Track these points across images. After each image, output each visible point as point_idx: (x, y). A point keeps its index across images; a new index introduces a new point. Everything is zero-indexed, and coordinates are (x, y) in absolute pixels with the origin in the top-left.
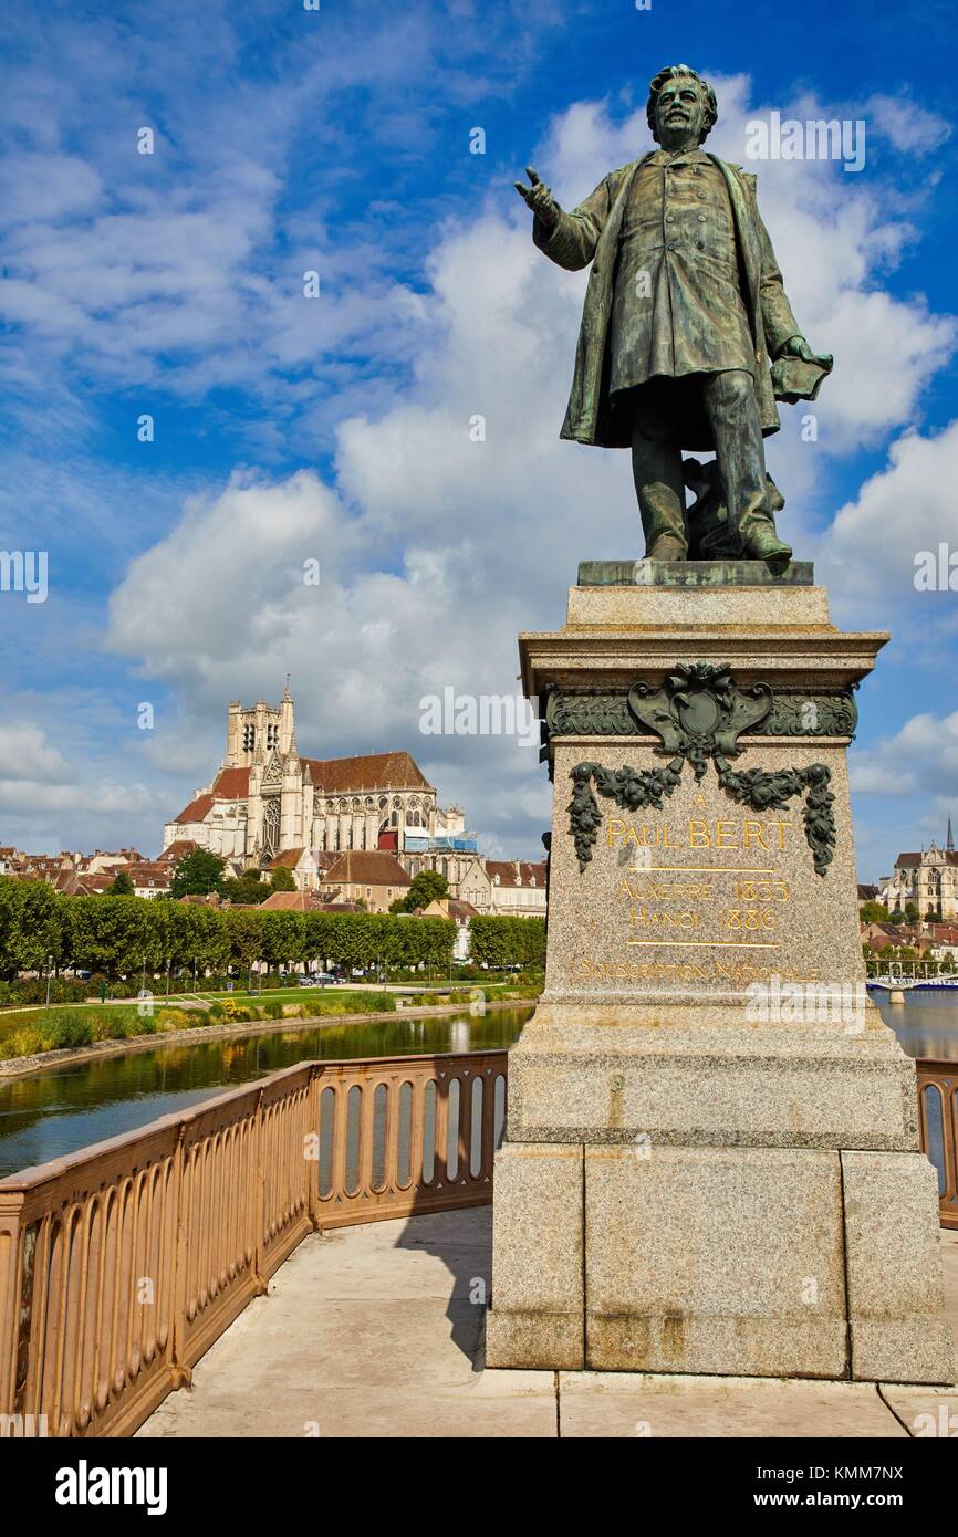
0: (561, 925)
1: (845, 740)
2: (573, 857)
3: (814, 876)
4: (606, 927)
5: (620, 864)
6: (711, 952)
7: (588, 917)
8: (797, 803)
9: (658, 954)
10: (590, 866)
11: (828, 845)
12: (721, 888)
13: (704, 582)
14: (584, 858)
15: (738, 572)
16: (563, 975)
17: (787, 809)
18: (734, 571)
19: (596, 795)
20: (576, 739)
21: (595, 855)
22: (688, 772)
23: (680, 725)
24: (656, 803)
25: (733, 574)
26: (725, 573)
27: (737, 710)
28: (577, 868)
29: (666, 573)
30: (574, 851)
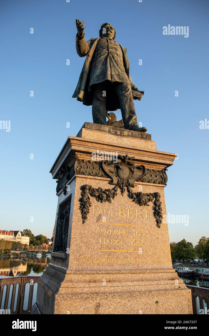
0: (76, 243)
1: (164, 185)
2: (81, 218)
3: (157, 228)
4: (91, 244)
5: (97, 222)
6: (126, 254)
7: (85, 240)
8: (151, 204)
9: (109, 255)
10: (87, 222)
11: (160, 218)
12: (129, 231)
13: (122, 134)
14: (84, 218)
15: (132, 133)
16: (75, 262)
17: (148, 205)
18: (130, 133)
19: (90, 196)
20: (84, 176)
21: (88, 218)
22: (119, 191)
23: (118, 175)
24: (109, 201)
25: (130, 134)
26: (128, 133)
27: (135, 173)
28: (82, 222)
29: (111, 130)
30: (81, 216)
